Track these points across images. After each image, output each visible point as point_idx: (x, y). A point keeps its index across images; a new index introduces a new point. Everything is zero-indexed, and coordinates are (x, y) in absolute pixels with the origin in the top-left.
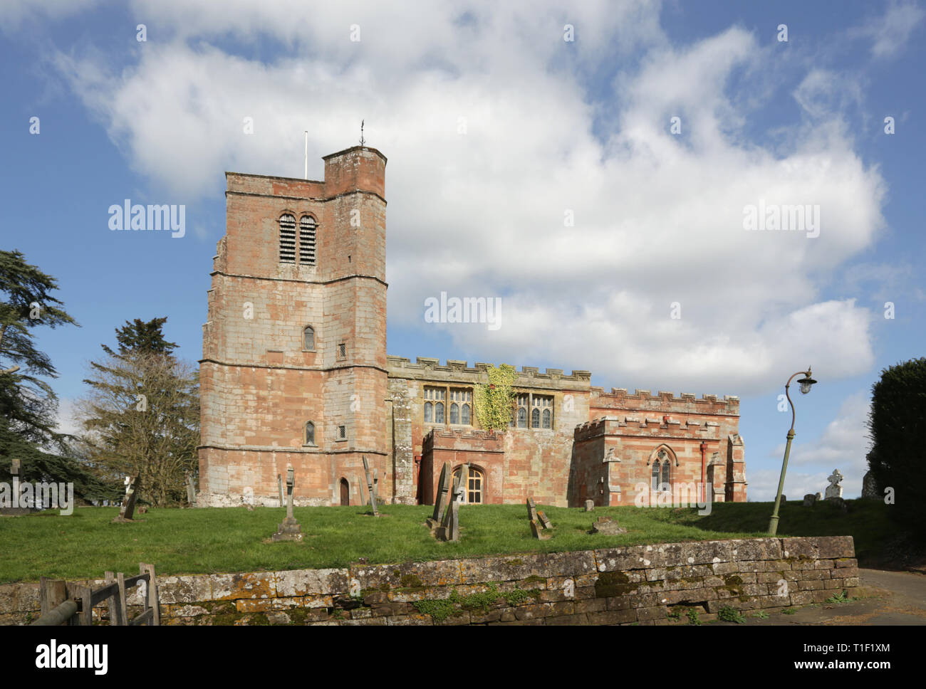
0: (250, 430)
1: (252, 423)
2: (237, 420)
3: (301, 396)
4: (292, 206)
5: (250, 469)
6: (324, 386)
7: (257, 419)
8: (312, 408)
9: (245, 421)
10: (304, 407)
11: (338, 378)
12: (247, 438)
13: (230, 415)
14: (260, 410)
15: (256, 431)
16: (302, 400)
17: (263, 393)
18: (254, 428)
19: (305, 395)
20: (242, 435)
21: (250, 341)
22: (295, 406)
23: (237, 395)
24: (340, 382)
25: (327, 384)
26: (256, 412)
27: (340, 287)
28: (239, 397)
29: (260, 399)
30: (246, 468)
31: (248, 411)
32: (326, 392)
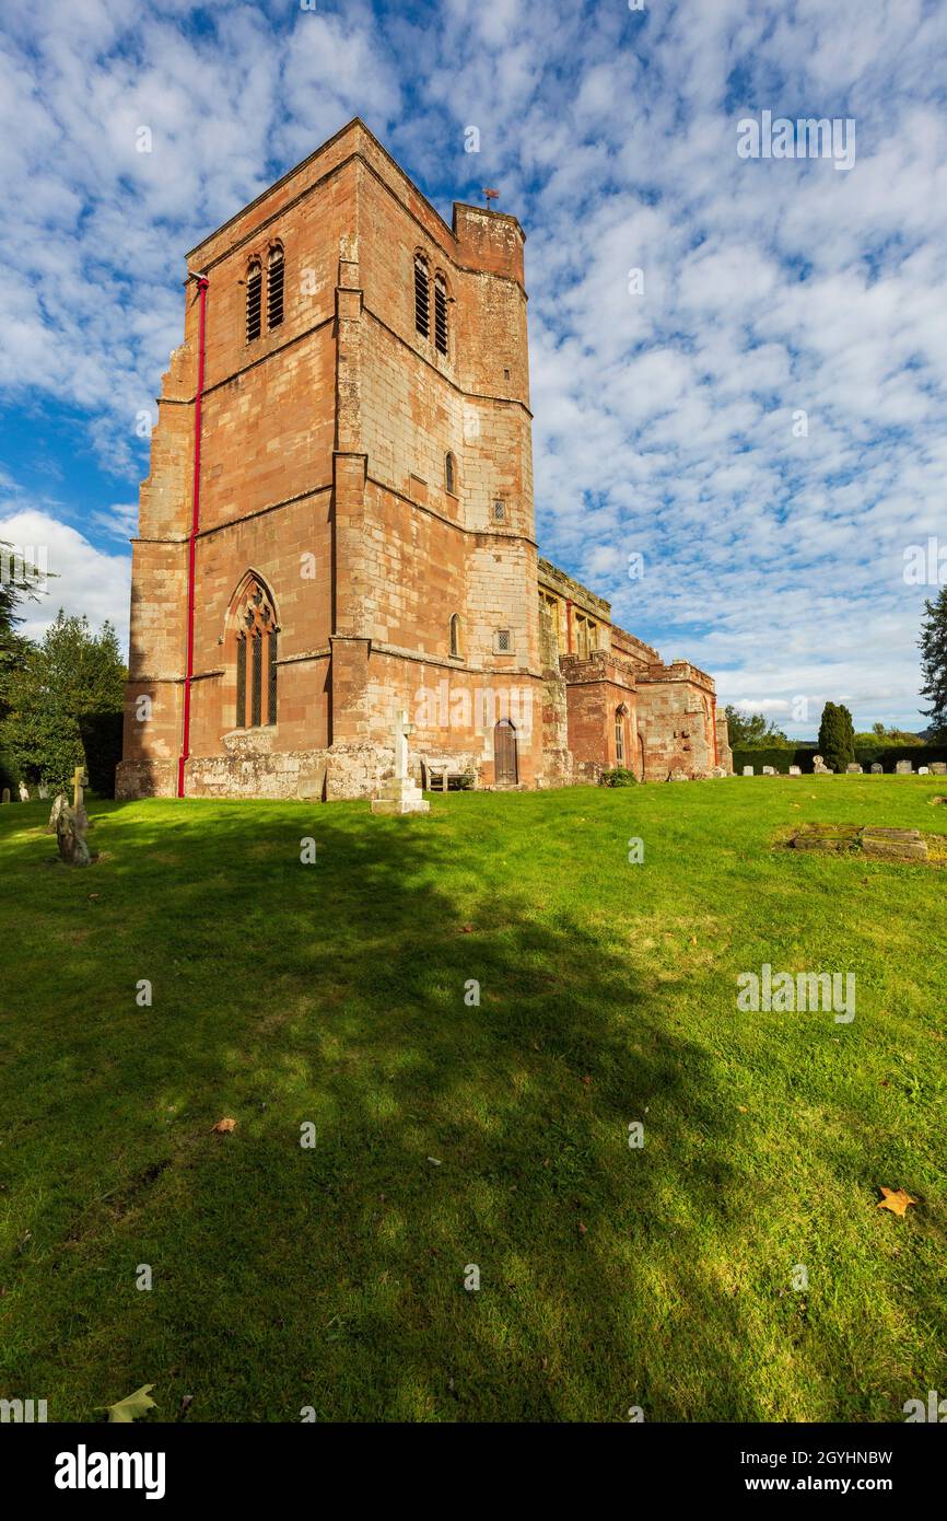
0: (393, 615)
1: (395, 603)
2: (378, 592)
3: (445, 568)
4: (431, 250)
5: (396, 695)
6: (467, 558)
7: (401, 597)
8: (457, 593)
9: (386, 595)
10: (450, 590)
11: (493, 552)
12: (390, 630)
13: (370, 579)
14: (405, 580)
15: (400, 619)
16: (446, 576)
17: (409, 549)
18: (398, 614)
19: (451, 568)
20: (384, 623)
21: (390, 447)
22: (440, 584)
23: (377, 542)
24: (498, 559)
25: (473, 556)
26: (400, 582)
27: (493, 411)
28: (379, 547)
29: (405, 560)
30: (391, 691)
31: (391, 576)
32: (471, 569)
